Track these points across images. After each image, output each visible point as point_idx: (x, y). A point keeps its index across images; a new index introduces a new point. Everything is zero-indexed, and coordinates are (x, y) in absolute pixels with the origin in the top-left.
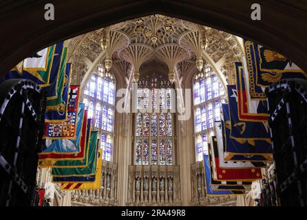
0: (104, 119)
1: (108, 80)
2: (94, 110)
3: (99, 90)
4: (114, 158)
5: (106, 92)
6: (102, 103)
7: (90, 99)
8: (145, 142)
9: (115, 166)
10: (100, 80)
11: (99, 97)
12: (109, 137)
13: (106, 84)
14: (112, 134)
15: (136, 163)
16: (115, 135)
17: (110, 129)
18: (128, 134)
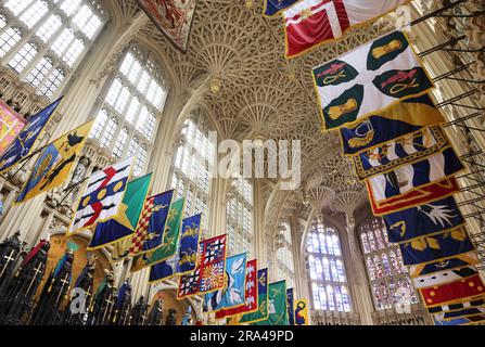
0: (334, 271)
1: (330, 234)
2: (322, 264)
3: (323, 245)
4: (354, 307)
5: (329, 245)
6: (329, 257)
7: (315, 255)
8: (382, 284)
9: (356, 316)
10: (322, 236)
11: (324, 252)
12: (343, 287)
13: (328, 238)
14: (345, 284)
15: (378, 309)
16: (349, 285)
17: (342, 279)
18: (363, 280)
